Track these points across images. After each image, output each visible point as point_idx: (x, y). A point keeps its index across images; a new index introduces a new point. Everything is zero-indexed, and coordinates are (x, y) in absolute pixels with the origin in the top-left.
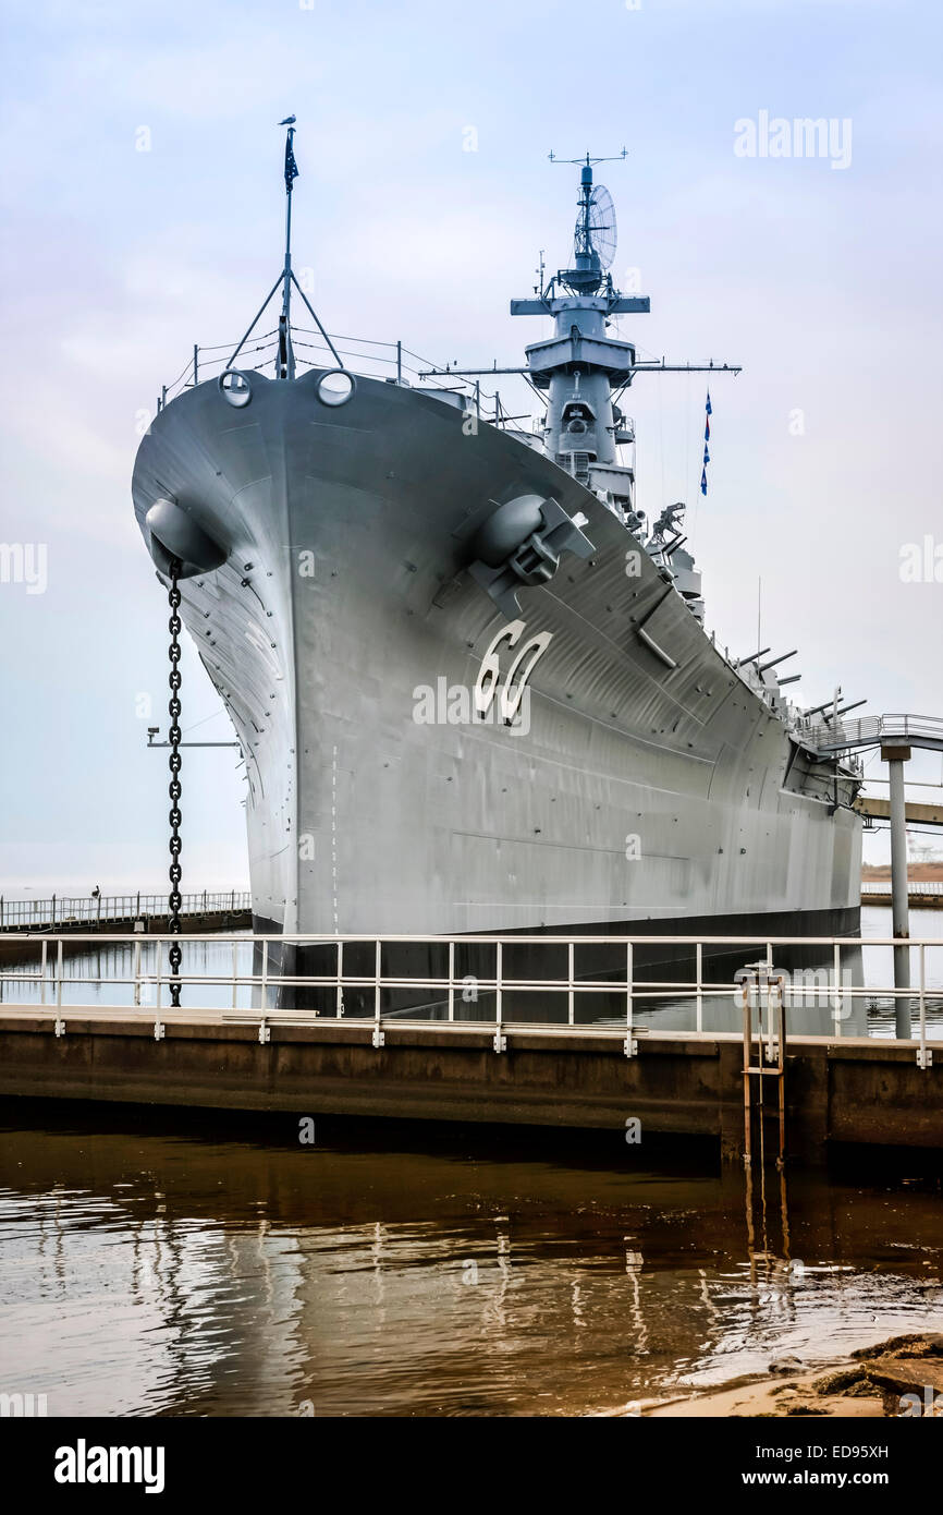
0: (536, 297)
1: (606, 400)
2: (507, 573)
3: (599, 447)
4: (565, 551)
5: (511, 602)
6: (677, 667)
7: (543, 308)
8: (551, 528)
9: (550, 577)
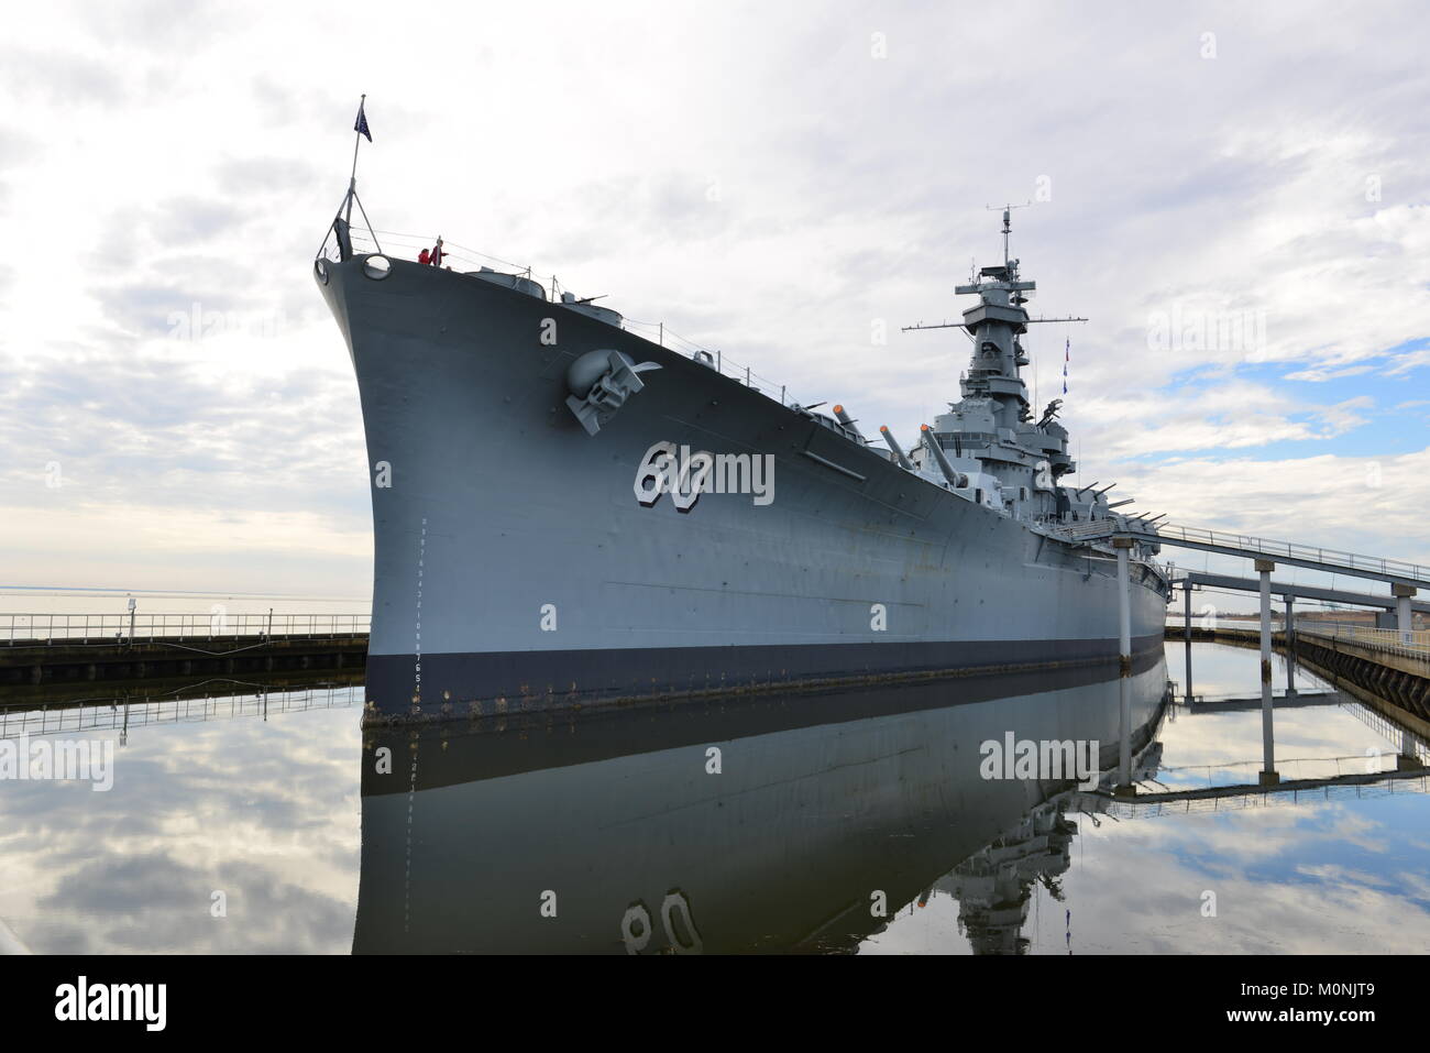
0: (970, 284)
1: (1009, 340)
2: (588, 404)
3: (1002, 366)
4: (624, 388)
5: (591, 422)
6: (868, 480)
7: (974, 289)
8: (615, 372)
9: (617, 405)
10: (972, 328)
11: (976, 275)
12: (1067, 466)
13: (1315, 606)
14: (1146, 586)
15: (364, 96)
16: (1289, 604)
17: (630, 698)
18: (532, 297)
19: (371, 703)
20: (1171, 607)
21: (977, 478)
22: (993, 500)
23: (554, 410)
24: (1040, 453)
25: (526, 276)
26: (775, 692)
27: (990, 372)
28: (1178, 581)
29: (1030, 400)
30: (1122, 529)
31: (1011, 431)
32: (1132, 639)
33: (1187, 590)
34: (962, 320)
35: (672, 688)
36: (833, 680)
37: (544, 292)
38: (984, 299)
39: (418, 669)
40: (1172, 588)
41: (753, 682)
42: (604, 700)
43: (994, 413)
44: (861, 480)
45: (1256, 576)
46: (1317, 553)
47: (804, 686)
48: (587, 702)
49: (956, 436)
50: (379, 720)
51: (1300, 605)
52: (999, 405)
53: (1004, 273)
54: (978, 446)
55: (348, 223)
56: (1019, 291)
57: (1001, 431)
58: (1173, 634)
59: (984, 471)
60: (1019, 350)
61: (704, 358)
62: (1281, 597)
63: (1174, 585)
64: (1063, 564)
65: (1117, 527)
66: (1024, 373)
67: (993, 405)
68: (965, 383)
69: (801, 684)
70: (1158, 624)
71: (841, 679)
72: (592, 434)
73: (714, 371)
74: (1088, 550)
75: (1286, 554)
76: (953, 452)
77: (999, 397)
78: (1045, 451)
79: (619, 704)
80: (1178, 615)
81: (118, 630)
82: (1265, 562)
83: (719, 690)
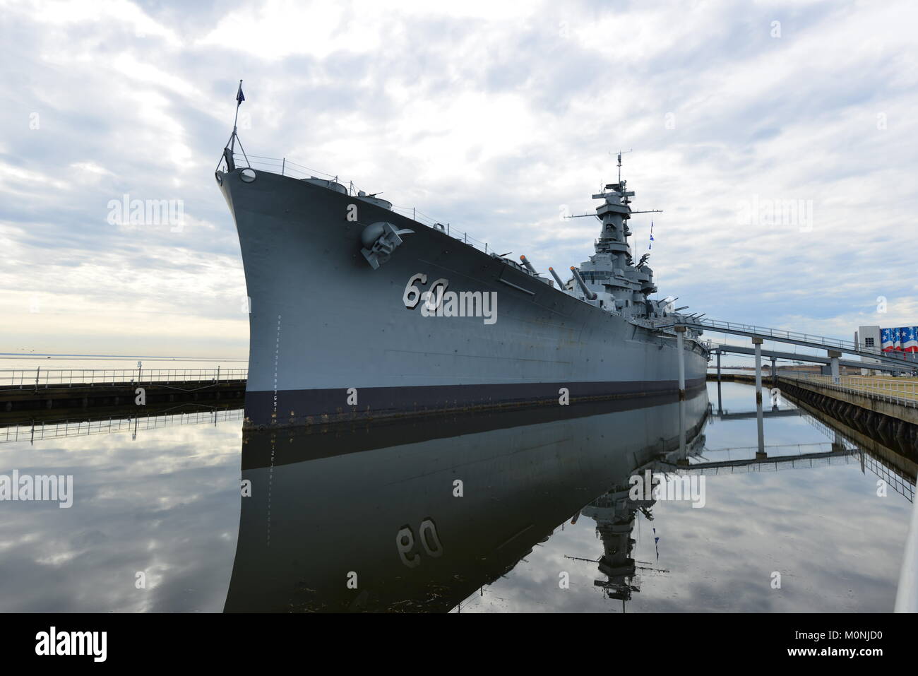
0: (600, 193)
1: (621, 222)
2: (373, 252)
3: (617, 237)
4: (392, 243)
5: (375, 263)
6: (535, 295)
7: (602, 196)
8: (387, 234)
9: (388, 253)
10: (601, 217)
11: (603, 188)
12: (652, 289)
13: (790, 363)
14: (695, 352)
15: (241, 81)
16: (773, 362)
17: (401, 414)
18: (338, 193)
19: (248, 418)
20: (710, 364)
21: (603, 295)
22: (610, 306)
23: (355, 256)
24: (637, 282)
25: (335, 181)
26: (485, 410)
27: (610, 240)
28: (713, 350)
29: (633, 254)
30: (682, 322)
31: (621, 271)
32: (686, 381)
33: (718, 354)
34: (596, 212)
35: (426, 408)
36: (518, 403)
37: (346, 190)
38: (607, 201)
39: (275, 399)
40: (710, 354)
41: (473, 404)
42: (384, 415)
43: (613, 261)
44: (531, 295)
45: (753, 346)
46: (786, 334)
47: (502, 406)
48: (376, 416)
49: (592, 273)
50: (252, 427)
51: (779, 363)
52: (616, 257)
53: (618, 187)
54: (603, 278)
55: (232, 151)
56: (626, 197)
57: (615, 270)
58: (711, 378)
59: (606, 291)
60: (626, 228)
61: (439, 227)
62: (769, 358)
63: (711, 352)
64: (648, 340)
65: (679, 320)
66: (630, 240)
67: (612, 256)
68: (597, 246)
69: (500, 405)
70: (703, 372)
71: (523, 403)
72: (375, 268)
73: (445, 234)
74: (661, 333)
75: (769, 334)
76: (590, 281)
77: (616, 252)
78: (640, 281)
79: (395, 417)
80: (714, 367)
81: (132, 378)
82: (758, 339)
83: (454, 409)
